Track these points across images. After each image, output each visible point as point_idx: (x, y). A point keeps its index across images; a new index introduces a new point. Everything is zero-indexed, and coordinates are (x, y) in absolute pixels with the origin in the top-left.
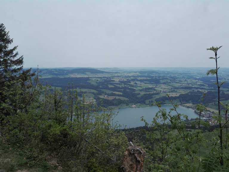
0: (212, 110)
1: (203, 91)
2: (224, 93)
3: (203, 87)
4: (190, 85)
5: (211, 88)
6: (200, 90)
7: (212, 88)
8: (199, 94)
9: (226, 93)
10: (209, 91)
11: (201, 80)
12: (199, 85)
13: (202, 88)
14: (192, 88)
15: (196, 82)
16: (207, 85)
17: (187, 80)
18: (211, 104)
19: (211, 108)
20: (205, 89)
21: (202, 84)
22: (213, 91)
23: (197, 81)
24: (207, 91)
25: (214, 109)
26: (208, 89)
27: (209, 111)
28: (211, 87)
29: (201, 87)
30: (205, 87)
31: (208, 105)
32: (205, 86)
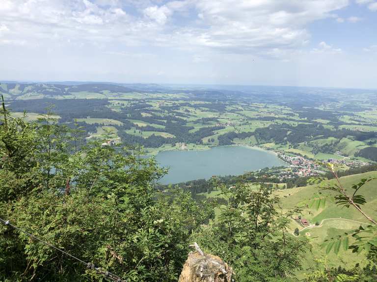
0: (303, 153)
1: (292, 124)
2: (323, 127)
3: (291, 117)
4: (272, 115)
5: (303, 119)
6: (288, 123)
7: (306, 119)
8: (285, 129)
9: (325, 127)
10: (300, 123)
11: (288, 107)
12: (285, 114)
13: (291, 120)
14: (276, 118)
15: (281, 109)
16: (298, 115)
17: (267, 106)
18: (303, 143)
19: (302, 149)
20: (294, 120)
21: (290, 112)
22: (306, 123)
23: (283, 107)
24: (297, 124)
25: (307, 151)
26: (300, 121)
27: (299, 155)
29: (288, 118)
30: (295, 118)
31: (299, 145)
32: (294, 115)
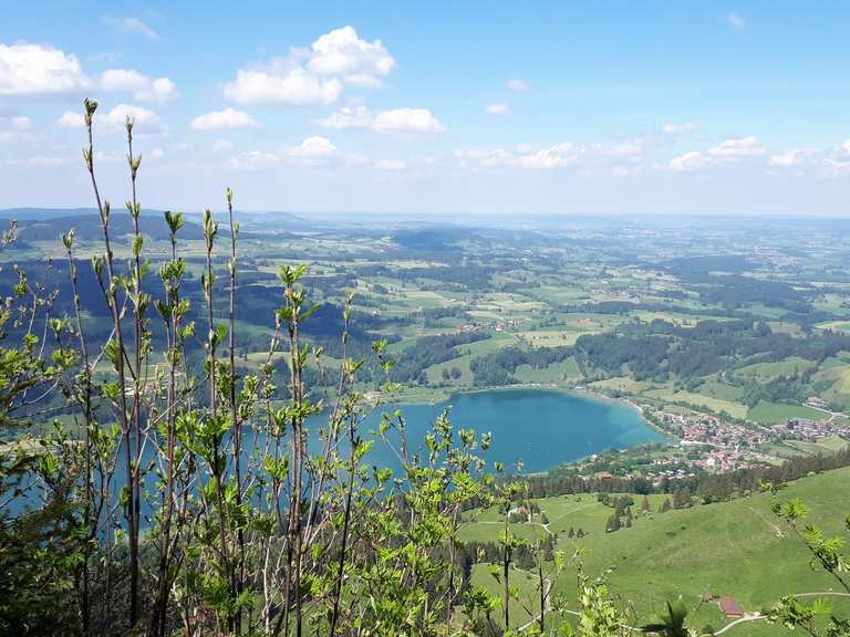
0: (717, 406)
1: (680, 321)
2: (769, 329)
3: (677, 302)
4: (624, 297)
5: (711, 307)
6: (668, 318)
7: (719, 307)
8: (662, 336)
9: (775, 327)
10: (703, 318)
11: (668, 272)
12: (660, 294)
13: (677, 310)
14: (633, 307)
15: (649, 280)
16: (697, 294)
17: (607, 272)
18: (714, 376)
19: (713, 394)
20: (686, 311)
21: (674, 288)
22: (720, 320)
23: (653, 274)
24: (694, 323)
25: (727, 398)
27: (705, 409)
28: (715, 302)
29: (670, 305)
30: (689, 305)
31: (702, 382)
32: (686, 296)
